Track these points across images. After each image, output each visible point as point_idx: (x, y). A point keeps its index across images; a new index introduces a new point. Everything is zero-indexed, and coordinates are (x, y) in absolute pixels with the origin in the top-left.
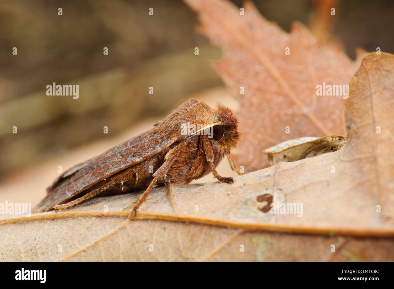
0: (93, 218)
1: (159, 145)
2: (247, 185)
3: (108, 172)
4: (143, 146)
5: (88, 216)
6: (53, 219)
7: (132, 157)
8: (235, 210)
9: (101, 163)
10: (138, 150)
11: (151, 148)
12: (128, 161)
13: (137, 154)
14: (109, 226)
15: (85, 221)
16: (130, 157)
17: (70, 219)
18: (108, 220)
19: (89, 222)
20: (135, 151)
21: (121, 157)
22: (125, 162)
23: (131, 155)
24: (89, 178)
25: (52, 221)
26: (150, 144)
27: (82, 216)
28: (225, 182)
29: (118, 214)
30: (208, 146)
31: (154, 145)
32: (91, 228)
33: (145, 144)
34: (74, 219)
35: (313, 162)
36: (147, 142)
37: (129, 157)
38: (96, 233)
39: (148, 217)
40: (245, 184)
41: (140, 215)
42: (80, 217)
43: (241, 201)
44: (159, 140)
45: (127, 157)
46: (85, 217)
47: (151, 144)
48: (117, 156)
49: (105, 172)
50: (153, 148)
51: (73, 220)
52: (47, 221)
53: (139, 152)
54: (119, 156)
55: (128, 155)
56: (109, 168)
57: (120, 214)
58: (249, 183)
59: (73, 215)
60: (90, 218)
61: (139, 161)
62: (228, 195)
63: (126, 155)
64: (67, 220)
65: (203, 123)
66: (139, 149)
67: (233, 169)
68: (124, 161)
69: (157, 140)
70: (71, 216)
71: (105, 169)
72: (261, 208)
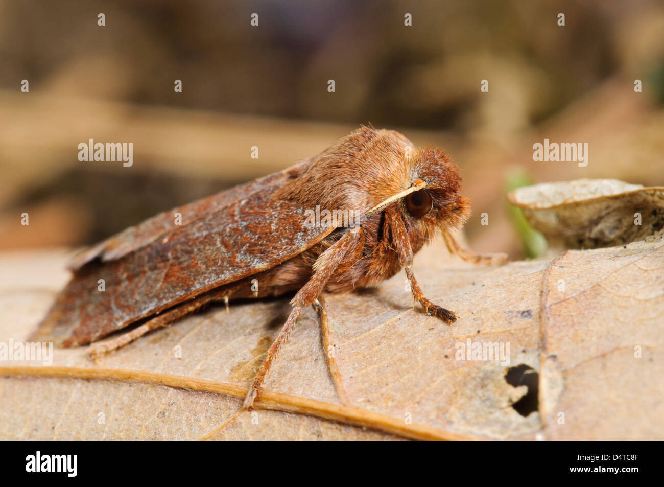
0: (171, 390)
1: (302, 234)
2: (484, 334)
3: (199, 280)
4: (268, 231)
5: (159, 385)
6: (88, 379)
7: (245, 254)
8: (461, 400)
9: (182, 250)
10: (257, 240)
11: (285, 238)
12: (237, 263)
13: (257, 248)
14: (204, 416)
15: (154, 395)
16: (242, 252)
17: (122, 385)
18: (202, 401)
19: (163, 400)
20: (253, 241)
21: (223, 249)
22: (232, 264)
23: (244, 248)
24: (159, 285)
25: (86, 383)
26: (282, 228)
27: (148, 383)
28: (438, 316)
29: (222, 391)
30: (401, 236)
31: (291, 232)
32: (166, 414)
33: (273, 227)
34: (130, 386)
35: (619, 284)
36: (275, 222)
37: (240, 251)
38: (178, 430)
39: (283, 407)
40: (479, 332)
41: (268, 399)
42: (144, 383)
43: (474, 378)
44: (300, 222)
45: (237, 252)
46: (154, 387)
47: (286, 230)
48: (214, 245)
49: (192, 279)
50: (288, 239)
51: (129, 388)
52: (76, 381)
53: (261, 245)
54: (218, 244)
55: (238, 246)
56: (199, 270)
57: (227, 392)
58: (488, 330)
59: (129, 378)
60: (165, 389)
61: (262, 269)
62: (446, 357)
63: (234, 247)
64: (117, 386)
65: (389, 187)
66: (260, 237)
67: (451, 251)
68: (230, 261)
69: (296, 221)
70: (125, 379)
71: (191, 272)
72: (515, 400)
